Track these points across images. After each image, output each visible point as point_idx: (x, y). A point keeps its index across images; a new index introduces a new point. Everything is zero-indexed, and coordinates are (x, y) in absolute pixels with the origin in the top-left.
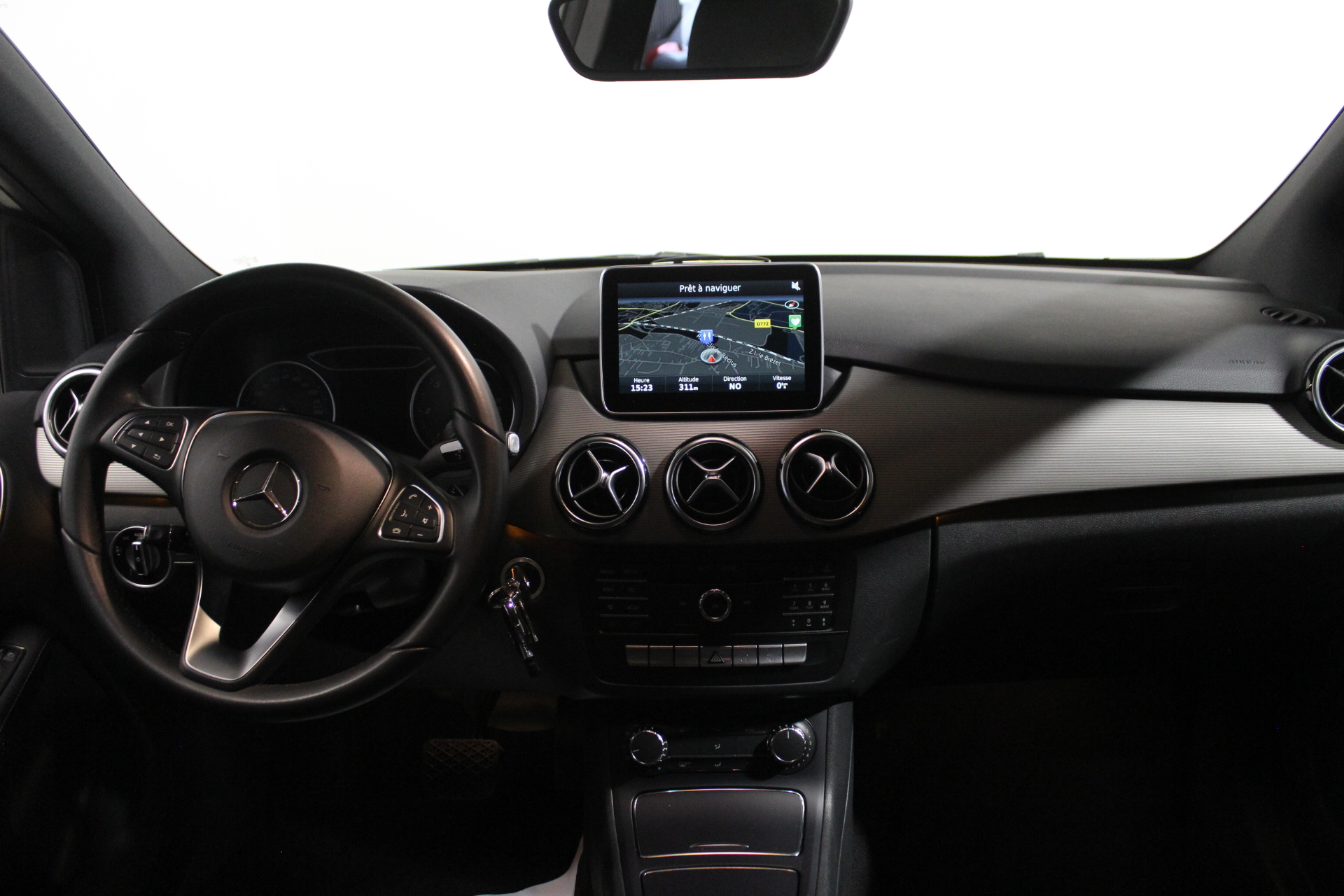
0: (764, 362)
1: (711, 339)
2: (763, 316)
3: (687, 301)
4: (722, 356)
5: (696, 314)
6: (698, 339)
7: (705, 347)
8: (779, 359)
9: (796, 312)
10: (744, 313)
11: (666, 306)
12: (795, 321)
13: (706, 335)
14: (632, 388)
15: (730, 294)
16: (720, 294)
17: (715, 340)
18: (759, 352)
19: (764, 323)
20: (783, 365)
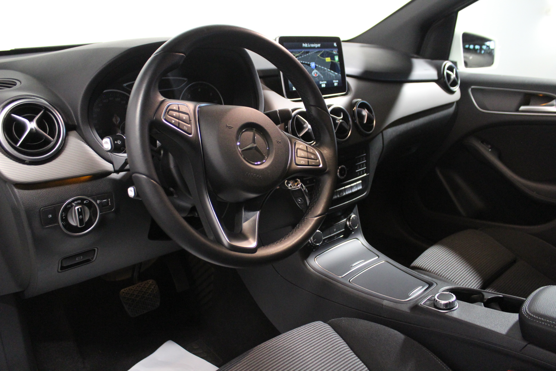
0: (330, 75)
1: (314, 66)
2: (328, 57)
3: (306, 50)
4: (319, 73)
5: (309, 56)
6: (310, 66)
7: (313, 70)
8: (334, 74)
9: (336, 55)
10: (322, 55)
11: (299, 53)
12: (337, 58)
13: (313, 65)
14: (293, 89)
15: (318, 48)
16: (314, 48)
17: (316, 67)
18: (328, 71)
19: (328, 60)
20: (336, 76)
